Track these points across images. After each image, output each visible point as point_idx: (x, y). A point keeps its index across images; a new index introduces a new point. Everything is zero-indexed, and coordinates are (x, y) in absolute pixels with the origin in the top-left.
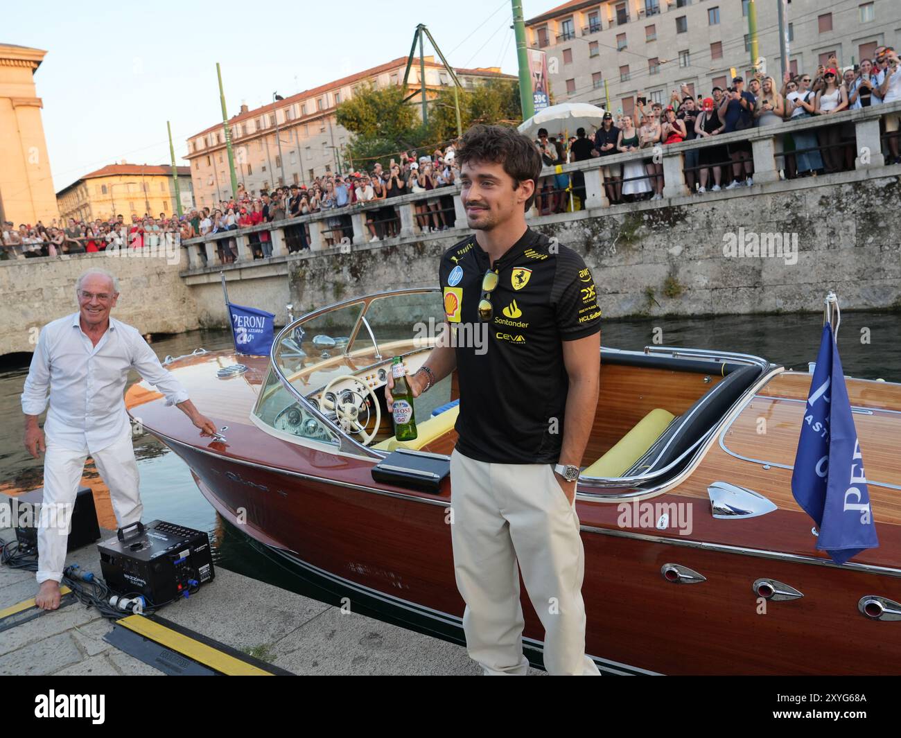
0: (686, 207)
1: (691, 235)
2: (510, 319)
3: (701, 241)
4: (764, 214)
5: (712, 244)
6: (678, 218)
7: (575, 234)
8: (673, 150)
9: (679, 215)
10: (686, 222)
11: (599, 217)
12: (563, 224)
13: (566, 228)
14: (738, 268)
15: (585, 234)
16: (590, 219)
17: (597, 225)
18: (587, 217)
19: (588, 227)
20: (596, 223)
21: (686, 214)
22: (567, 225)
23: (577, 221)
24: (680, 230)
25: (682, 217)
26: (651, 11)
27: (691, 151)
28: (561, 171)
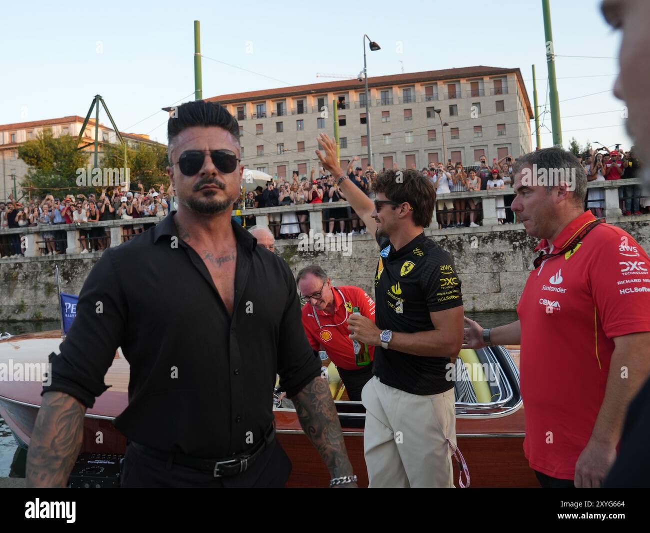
1: (328, 263)
2: (394, 294)
3: (334, 267)
4: (373, 252)
5: (341, 269)
8: (317, 208)
10: (325, 254)
14: (357, 285)
24: (320, 259)
26: (261, 115)
27: (327, 209)
28: (240, 214)
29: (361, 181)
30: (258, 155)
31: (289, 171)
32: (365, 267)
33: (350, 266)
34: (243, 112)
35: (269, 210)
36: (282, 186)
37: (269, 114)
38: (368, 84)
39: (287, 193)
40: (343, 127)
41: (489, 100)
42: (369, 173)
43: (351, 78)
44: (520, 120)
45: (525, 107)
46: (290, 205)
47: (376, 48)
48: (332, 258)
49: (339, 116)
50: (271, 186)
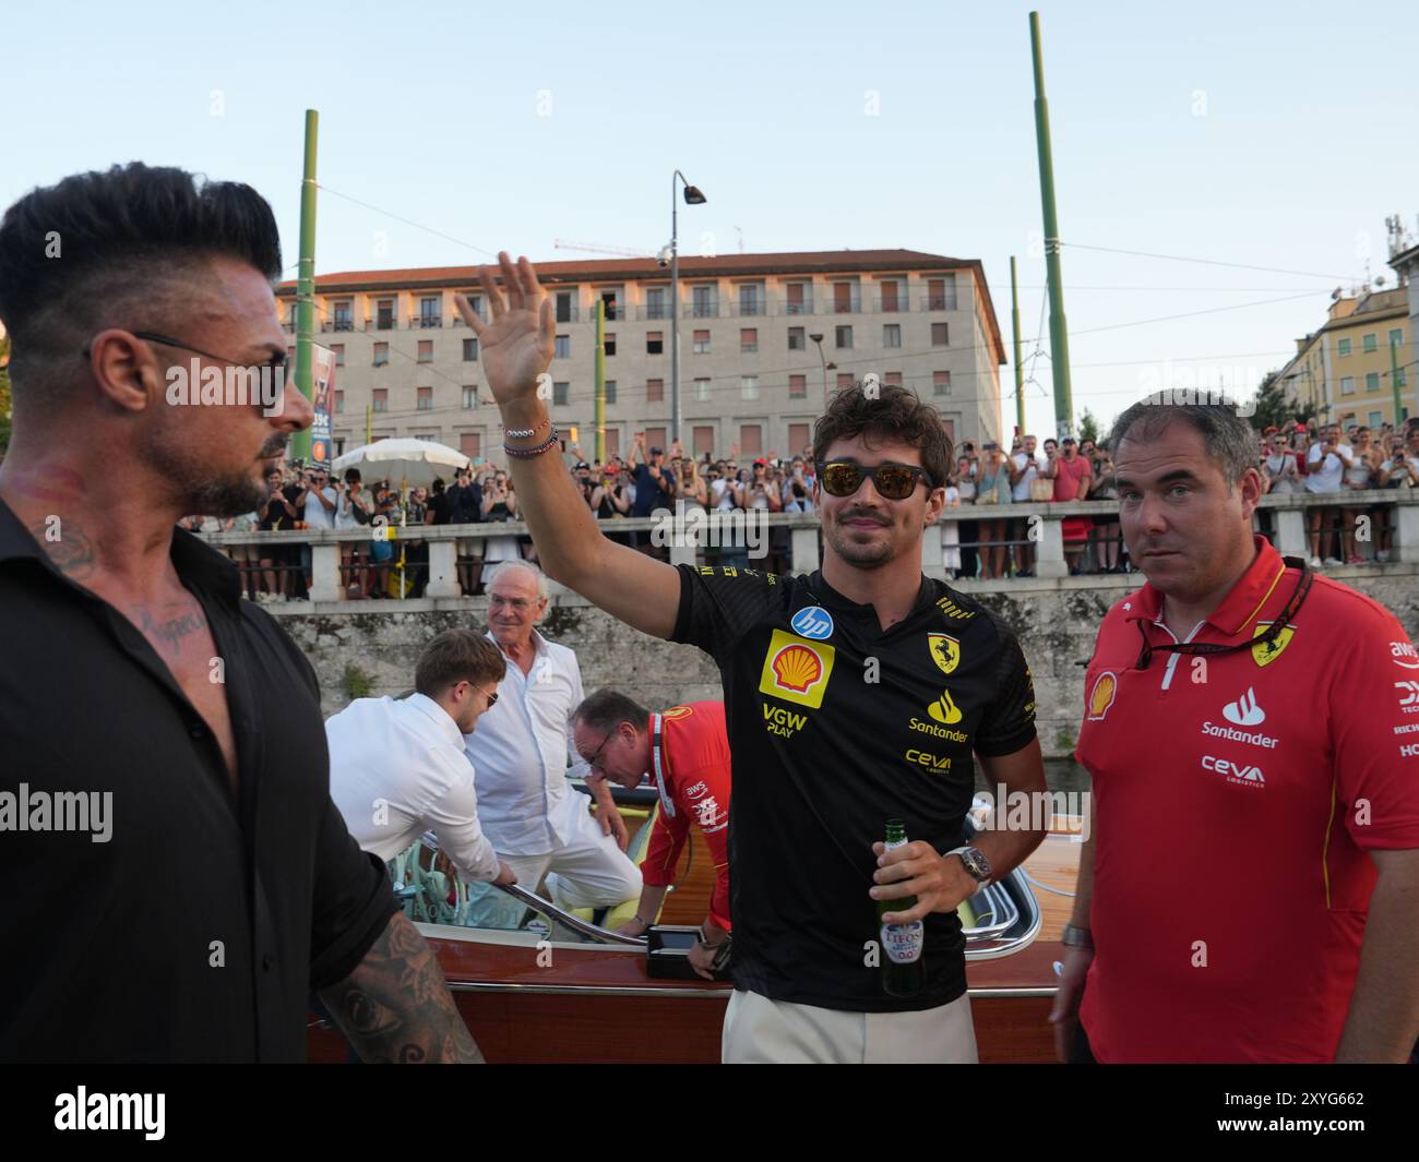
0: (580, 610)
1: (584, 649)
2: (942, 726)
3: (598, 660)
5: (613, 665)
6: (567, 624)
7: (409, 633)
9: (569, 621)
10: (579, 632)
11: (449, 612)
12: (391, 616)
13: (395, 623)
15: (424, 634)
16: (435, 612)
17: (445, 623)
18: (432, 609)
19: (430, 624)
20: (443, 620)
21: (579, 621)
22: (398, 617)
23: (414, 614)
25: (573, 624)
26: (429, 321)
29: (660, 478)
30: (418, 409)
31: (486, 447)
32: (666, 661)
33: (633, 658)
34: (389, 312)
35: (460, 530)
36: (490, 481)
37: (446, 320)
38: (680, 271)
39: (501, 495)
40: (611, 359)
41: (916, 321)
42: (678, 461)
43: (629, 255)
44: (980, 368)
45: (991, 342)
46: (504, 520)
47: (698, 199)
48: (594, 638)
49: (606, 335)
50: (466, 478)
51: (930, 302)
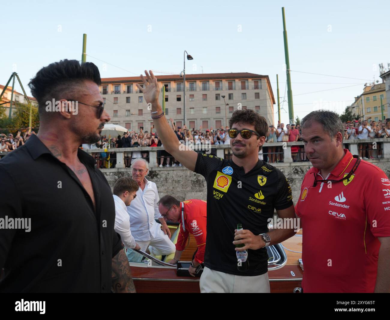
0: (158, 172)
2: (258, 200)
3: (163, 185)
4: (187, 177)
5: (167, 187)
6: (154, 175)
7: (111, 178)
8: (154, 149)
9: (155, 174)
10: (158, 177)
11: (122, 172)
12: (106, 173)
13: (107, 175)
14: (176, 196)
15: (115, 178)
16: (118, 172)
17: (121, 175)
18: (117, 171)
19: (117, 175)
20: (120, 174)
21: (158, 174)
22: (108, 173)
23: (112, 172)
24: (155, 180)
25: (156, 175)
26: (117, 92)
27: (160, 150)
28: (107, 151)
29: (180, 135)
30: (114, 116)
31: (132, 127)
32: (182, 186)
33: (173, 185)
34: (106, 89)
36: (133, 136)
37: (122, 92)
38: (186, 78)
39: (136, 140)
40: (167, 102)
41: (251, 92)
42: (186, 130)
43: (172, 74)
44: (268, 105)
45: (271, 98)
46: (137, 147)
47: (191, 58)
48: (162, 179)
50: (127, 135)
51: (255, 87)
